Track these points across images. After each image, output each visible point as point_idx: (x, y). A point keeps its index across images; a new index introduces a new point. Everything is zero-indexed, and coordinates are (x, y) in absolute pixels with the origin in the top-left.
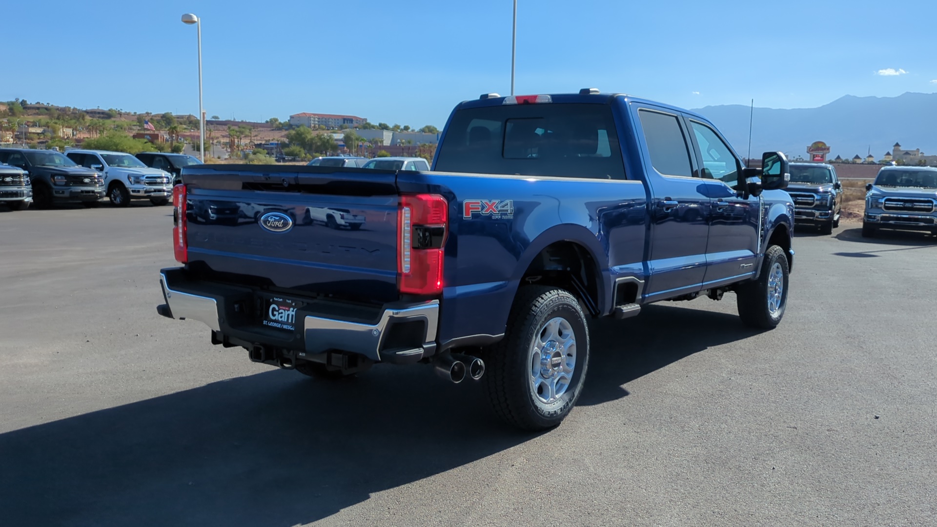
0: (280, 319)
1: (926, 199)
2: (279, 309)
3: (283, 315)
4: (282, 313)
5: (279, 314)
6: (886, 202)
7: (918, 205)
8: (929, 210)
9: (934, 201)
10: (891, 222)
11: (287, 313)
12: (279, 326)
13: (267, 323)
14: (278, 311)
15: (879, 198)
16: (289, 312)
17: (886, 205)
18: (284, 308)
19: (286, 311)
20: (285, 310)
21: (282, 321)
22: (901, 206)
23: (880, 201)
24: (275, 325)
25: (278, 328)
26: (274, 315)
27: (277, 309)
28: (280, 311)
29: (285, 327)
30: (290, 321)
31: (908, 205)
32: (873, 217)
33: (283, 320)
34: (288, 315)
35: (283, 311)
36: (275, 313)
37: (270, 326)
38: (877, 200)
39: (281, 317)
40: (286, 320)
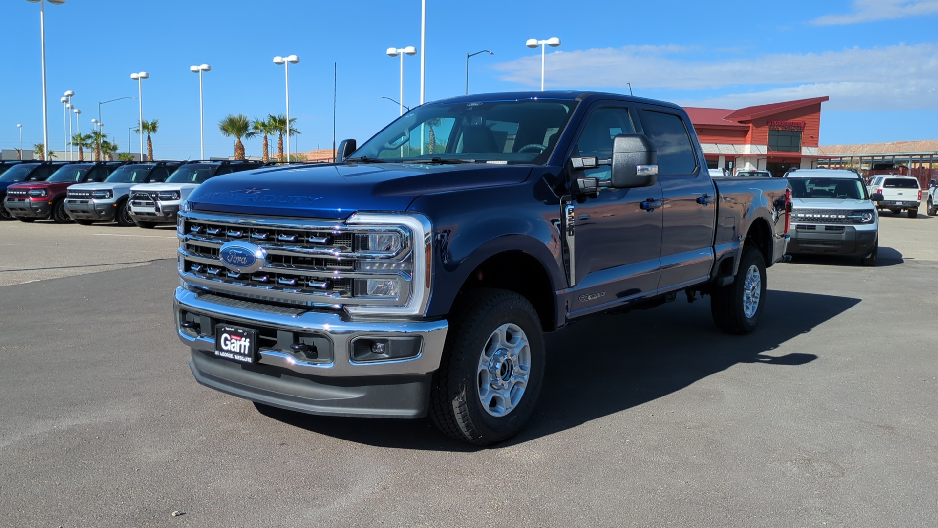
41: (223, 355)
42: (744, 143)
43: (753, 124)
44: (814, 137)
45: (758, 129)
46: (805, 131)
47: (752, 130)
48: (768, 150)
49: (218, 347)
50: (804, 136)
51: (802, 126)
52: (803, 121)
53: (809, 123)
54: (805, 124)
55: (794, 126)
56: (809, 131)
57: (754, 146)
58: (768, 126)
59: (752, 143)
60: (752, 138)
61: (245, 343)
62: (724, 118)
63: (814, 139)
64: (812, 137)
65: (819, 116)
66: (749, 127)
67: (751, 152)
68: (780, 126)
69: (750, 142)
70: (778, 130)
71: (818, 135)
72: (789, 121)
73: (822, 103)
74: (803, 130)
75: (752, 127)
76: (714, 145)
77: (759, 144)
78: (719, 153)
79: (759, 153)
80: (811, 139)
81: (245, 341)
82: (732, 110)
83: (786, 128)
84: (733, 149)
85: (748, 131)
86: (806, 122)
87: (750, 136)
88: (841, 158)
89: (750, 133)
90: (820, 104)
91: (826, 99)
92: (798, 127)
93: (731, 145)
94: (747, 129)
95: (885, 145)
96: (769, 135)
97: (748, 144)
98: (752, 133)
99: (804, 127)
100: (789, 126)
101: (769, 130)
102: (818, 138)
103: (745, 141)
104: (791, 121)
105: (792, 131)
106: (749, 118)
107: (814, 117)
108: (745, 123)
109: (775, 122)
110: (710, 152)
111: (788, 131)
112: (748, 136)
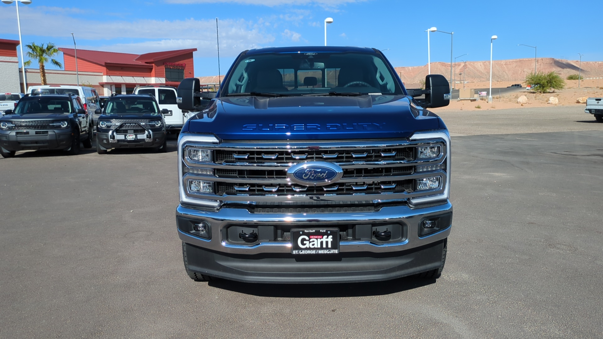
41: (303, 252)
42: (150, 76)
43: (155, 65)
44: (191, 73)
45: (159, 67)
46: (186, 69)
47: (155, 68)
48: (166, 81)
49: (296, 247)
50: (186, 72)
51: (184, 66)
52: (184, 63)
53: (188, 64)
54: (185, 65)
55: (179, 66)
56: (189, 69)
57: (157, 78)
58: (164, 66)
59: (155, 77)
60: (155, 73)
61: (327, 240)
62: (136, 60)
63: (192, 74)
64: (190, 73)
65: (193, 60)
66: (153, 66)
67: (156, 82)
68: (171, 66)
69: (154, 75)
70: (170, 69)
71: (193, 72)
72: (176, 63)
73: (193, 52)
74: (184, 68)
75: (155, 66)
76: (132, 78)
77: (160, 77)
78: (135, 83)
79: (160, 83)
80: (190, 74)
81: (327, 238)
82: (138, 55)
83: (175, 67)
84: (144, 80)
85: (152, 69)
86: (186, 64)
87: (154, 72)
88: (208, 85)
89: (153, 70)
90: (192, 53)
91: (195, 50)
92: (182, 66)
93: (143, 78)
94: (152, 67)
95: (212, 78)
96: (165, 71)
97: (153, 77)
98: (155, 70)
99: (185, 67)
100: (176, 66)
101: (165, 68)
102: (193, 73)
103: (151, 75)
104: (177, 63)
105: (178, 69)
106: (152, 60)
107: (189, 61)
108: (150, 64)
109: (168, 63)
110: (130, 82)
111: (176, 69)
112: (152, 72)
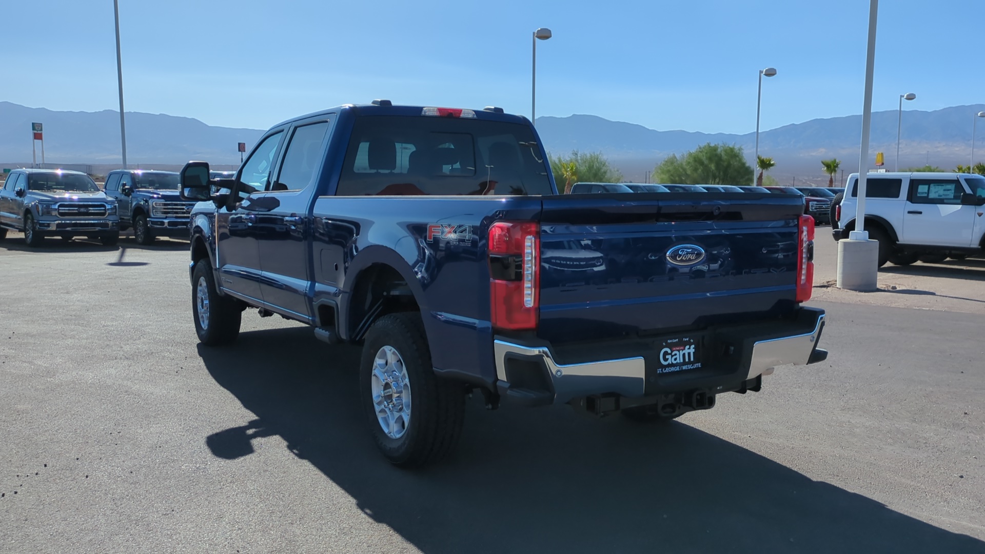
0: (675, 362)
1: (99, 203)
2: (672, 352)
3: (677, 356)
4: (676, 355)
5: (672, 356)
6: (60, 208)
7: (92, 210)
8: (103, 214)
9: (106, 205)
10: (68, 229)
11: (682, 353)
12: (678, 369)
13: (662, 370)
14: (671, 354)
15: (51, 204)
16: (684, 352)
17: (60, 211)
18: (677, 349)
19: (681, 351)
20: (679, 351)
21: (677, 363)
22: (76, 211)
23: (53, 207)
24: (673, 369)
25: (677, 371)
26: (666, 360)
27: (669, 351)
28: (673, 354)
29: (684, 368)
30: (687, 360)
31: (82, 210)
32: (46, 224)
33: (679, 362)
34: (684, 355)
35: (677, 352)
36: (667, 357)
37: (666, 373)
38: (49, 206)
39: (675, 359)
40: (682, 361)
